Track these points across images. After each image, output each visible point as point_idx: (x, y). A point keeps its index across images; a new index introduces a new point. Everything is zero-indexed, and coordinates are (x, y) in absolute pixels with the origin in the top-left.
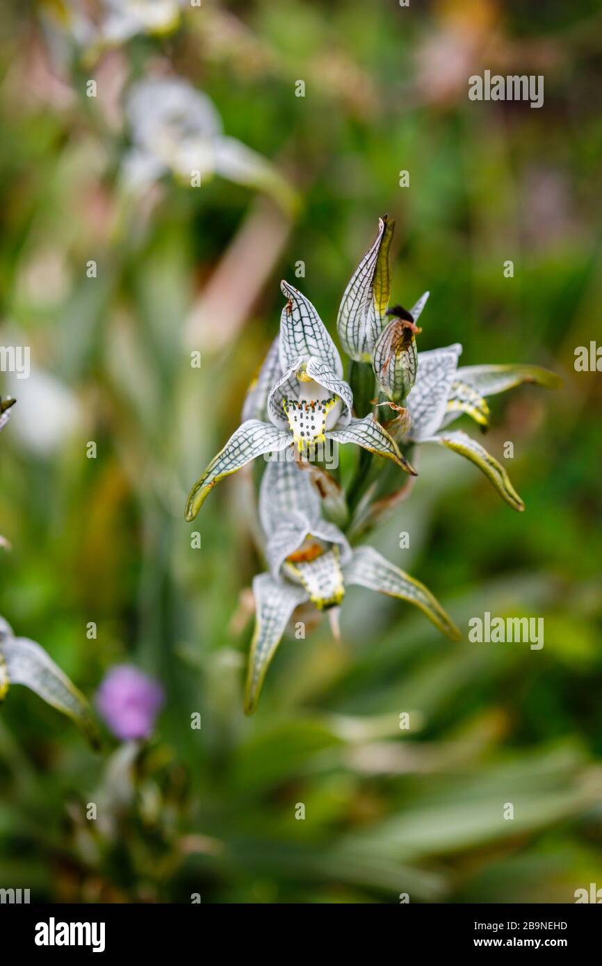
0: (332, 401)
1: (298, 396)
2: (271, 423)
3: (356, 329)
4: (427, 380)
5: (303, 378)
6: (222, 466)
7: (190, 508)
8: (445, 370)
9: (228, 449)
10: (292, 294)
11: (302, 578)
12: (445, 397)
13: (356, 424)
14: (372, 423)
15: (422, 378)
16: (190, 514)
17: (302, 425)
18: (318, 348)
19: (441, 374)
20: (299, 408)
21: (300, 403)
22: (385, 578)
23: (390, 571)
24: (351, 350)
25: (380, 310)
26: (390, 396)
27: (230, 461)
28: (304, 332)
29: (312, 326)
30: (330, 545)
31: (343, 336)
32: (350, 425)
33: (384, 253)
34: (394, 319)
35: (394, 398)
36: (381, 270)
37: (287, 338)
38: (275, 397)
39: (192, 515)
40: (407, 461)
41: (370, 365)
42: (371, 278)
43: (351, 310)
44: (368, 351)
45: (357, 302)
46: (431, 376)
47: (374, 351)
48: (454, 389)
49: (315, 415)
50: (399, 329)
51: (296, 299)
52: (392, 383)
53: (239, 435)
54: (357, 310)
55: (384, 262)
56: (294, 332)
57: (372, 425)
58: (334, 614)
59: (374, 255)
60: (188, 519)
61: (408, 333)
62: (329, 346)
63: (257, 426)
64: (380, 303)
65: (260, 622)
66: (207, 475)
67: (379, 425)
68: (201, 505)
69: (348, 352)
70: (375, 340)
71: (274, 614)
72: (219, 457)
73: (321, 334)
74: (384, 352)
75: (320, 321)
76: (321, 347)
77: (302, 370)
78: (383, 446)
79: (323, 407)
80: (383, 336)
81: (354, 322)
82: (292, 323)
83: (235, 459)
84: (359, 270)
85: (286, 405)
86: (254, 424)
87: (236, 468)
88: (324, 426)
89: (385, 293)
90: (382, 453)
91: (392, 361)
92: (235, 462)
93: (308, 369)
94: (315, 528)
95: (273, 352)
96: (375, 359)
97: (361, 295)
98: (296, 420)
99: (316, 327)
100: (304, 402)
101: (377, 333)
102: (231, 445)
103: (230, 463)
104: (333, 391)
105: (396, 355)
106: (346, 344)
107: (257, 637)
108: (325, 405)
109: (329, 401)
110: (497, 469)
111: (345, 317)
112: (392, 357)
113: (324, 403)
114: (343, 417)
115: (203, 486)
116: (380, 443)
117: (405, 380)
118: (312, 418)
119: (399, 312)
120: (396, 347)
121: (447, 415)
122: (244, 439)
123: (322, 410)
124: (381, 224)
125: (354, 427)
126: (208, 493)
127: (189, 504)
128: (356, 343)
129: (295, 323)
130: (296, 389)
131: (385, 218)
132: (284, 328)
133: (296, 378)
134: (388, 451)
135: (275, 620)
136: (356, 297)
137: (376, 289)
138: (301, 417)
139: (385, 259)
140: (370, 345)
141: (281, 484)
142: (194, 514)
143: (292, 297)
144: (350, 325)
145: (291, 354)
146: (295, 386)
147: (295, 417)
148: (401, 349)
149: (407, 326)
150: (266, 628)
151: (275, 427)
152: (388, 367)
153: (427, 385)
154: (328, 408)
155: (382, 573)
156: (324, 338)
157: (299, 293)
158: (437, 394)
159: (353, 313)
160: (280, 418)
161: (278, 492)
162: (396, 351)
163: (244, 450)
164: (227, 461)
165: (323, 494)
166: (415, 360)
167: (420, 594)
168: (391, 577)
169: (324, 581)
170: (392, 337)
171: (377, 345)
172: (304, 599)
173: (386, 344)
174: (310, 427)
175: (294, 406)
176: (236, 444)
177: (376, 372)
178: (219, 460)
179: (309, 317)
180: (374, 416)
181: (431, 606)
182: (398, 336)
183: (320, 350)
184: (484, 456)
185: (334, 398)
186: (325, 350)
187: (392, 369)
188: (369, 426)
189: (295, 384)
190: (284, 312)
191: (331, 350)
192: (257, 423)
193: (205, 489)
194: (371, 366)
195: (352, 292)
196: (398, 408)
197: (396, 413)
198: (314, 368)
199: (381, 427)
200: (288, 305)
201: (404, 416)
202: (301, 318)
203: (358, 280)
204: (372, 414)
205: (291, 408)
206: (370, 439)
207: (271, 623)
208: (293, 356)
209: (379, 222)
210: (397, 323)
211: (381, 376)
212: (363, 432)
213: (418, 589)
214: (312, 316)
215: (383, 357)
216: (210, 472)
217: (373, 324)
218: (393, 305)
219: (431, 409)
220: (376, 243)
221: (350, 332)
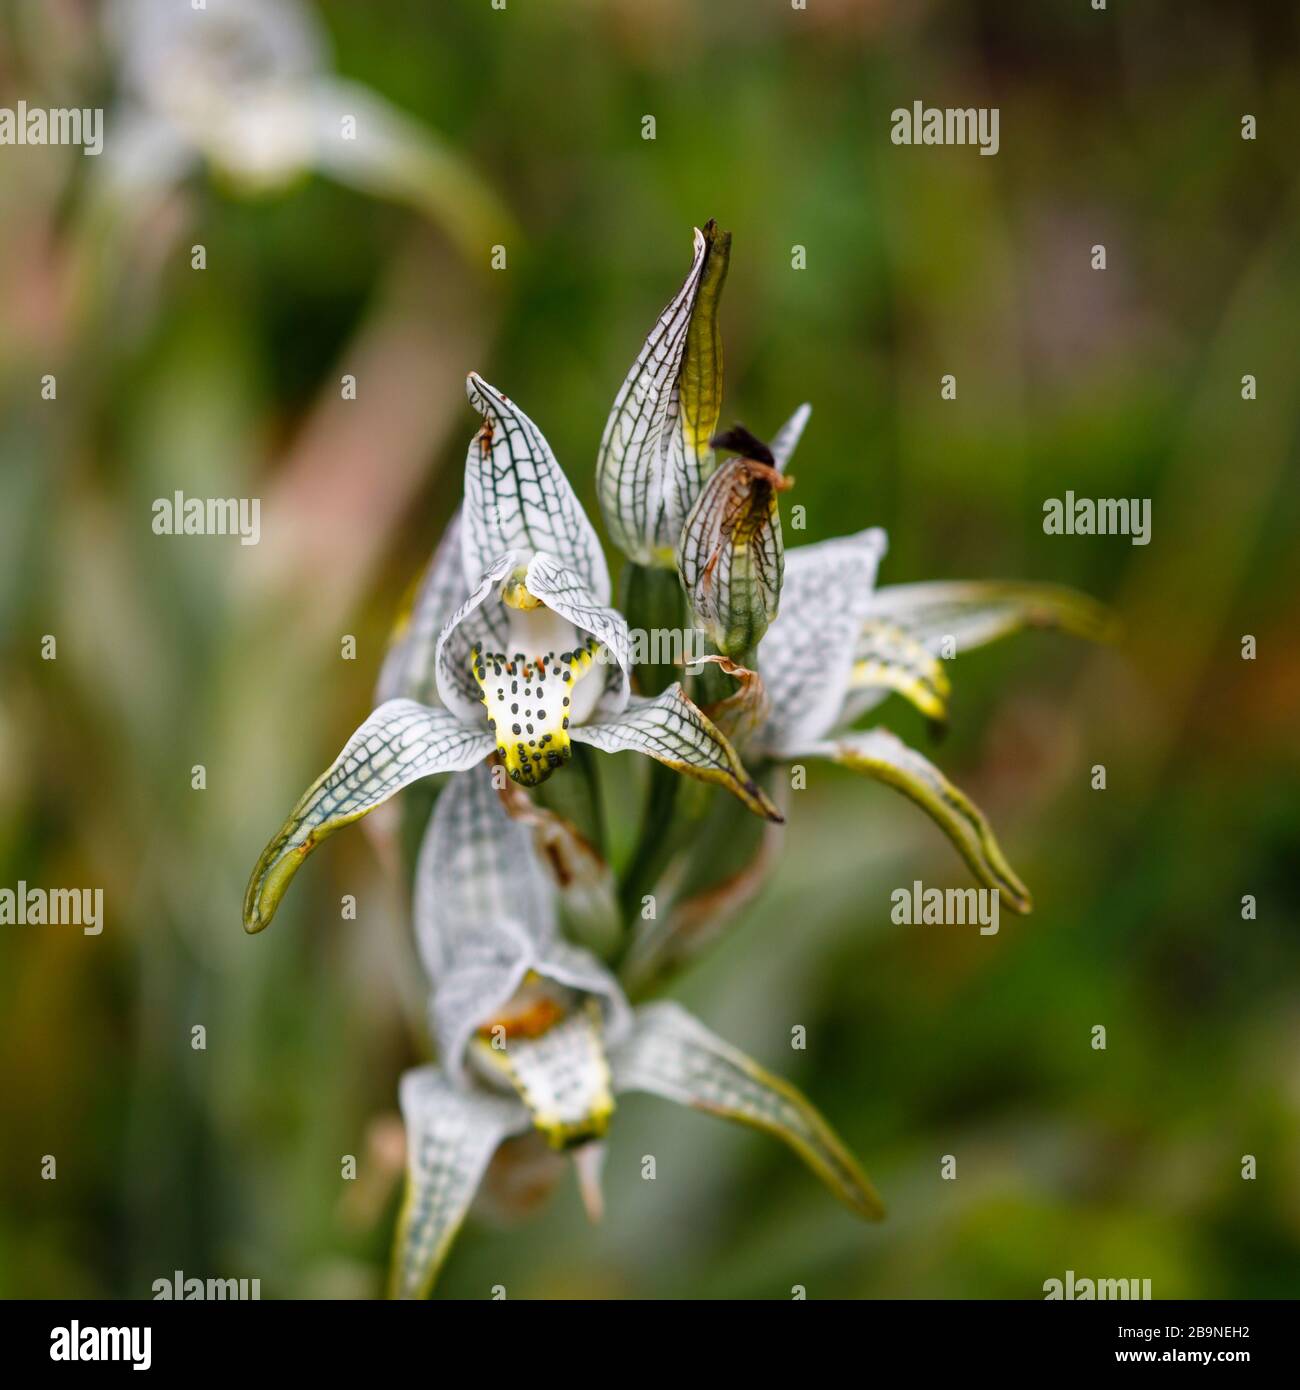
0: (585, 655)
1: (505, 646)
2: (444, 707)
3: (640, 488)
4: (805, 612)
5: (519, 600)
6: (329, 804)
7: (256, 902)
8: (847, 589)
9: (343, 766)
10: (492, 406)
11: (514, 1074)
12: (847, 652)
13: (640, 708)
14: (679, 705)
15: (793, 610)
16: (255, 915)
17: (515, 709)
18: (553, 533)
19: (837, 596)
20: (509, 673)
21: (510, 659)
22: (706, 1076)
23: (718, 1060)
24: (627, 538)
25: (697, 443)
26: (720, 642)
27: (347, 793)
28: (519, 495)
29: (538, 481)
30: (578, 999)
31: (611, 505)
32: (626, 712)
33: (706, 309)
34: (729, 460)
35: (729, 648)
36: (698, 349)
37: (480, 511)
38: (454, 649)
39: (259, 918)
40: (760, 790)
41: (673, 575)
42: (676, 367)
43: (629, 443)
44: (668, 541)
45: (643, 425)
46: (816, 603)
47: (683, 536)
48: (866, 635)
49: (545, 686)
50: (740, 483)
51: (501, 418)
52: (724, 610)
53: (369, 733)
54: (643, 443)
55: (705, 330)
56: (497, 495)
57: (678, 709)
58: (590, 1161)
59: (683, 313)
60: (251, 926)
61: (761, 490)
62: (578, 528)
63: (412, 715)
64: (696, 428)
65: (417, 1178)
66: (294, 824)
67: (693, 707)
68: (282, 895)
69: (622, 543)
70: (685, 515)
71: (448, 1158)
72: (324, 785)
73: (560, 500)
74: (704, 538)
75: (558, 471)
76: (560, 532)
77: (516, 580)
78: (704, 756)
79: (564, 667)
80: (703, 500)
81: (635, 471)
82: (493, 476)
83: (360, 788)
84: (647, 350)
85: (479, 662)
86: (403, 709)
87: (363, 809)
88: (566, 711)
89: (708, 403)
90: (701, 771)
91: (725, 559)
92: (359, 795)
93: (529, 580)
94: (544, 956)
95: (448, 550)
96: (684, 554)
97: (653, 407)
98: (501, 698)
99: (547, 484)
100: (520, 657)
101: (689, 497)
102: (352, 756)
103: (350, 797)
104: (587, 628)
105: (734, 544)
106: (616, 523)
107: (411, 1212)
108: (569, 662)
109: (577, 654)
110: (970, 817)
111: (615, 459)
112: (724, 550)
113: (567, 658)
114: (611, 695)
115: (287, 850)
116: (696, 749)
117: (756, 602)
118: (540, 693)
119: (742, 443)
120: (734, 526)
121: (851, 696)
122: (380, 744)
123: (561, 675)
124: (700, 241)
125: (636, 715)
126: (298, 869)
127: (254, 892)
128: (640, 520)
129: (498, 475)
130: (501, 630)
131: (708, 228)
132: (472, 487)
133: (501, 604)
134: (715, 766)
135: (453, 1173)
136: (640, 414)
137: (686, 394)
138: (514, 689)
139: (708, 323)
140: (672, 526)
141: (466, 857)
142: (264, 916)
143: (491, 413)
144: (628, 478)
145: (490, 548)
146: (499, 622)
147: (500, 691)
148: (745, 529)
149: (759, 475)
150: (430, 1190)
151: (452, 716)
152: (714, 573)
153: (804, 623)
154: (575, 670)
155: (700, 1064)
156: (567, 509)
157: (508, 402)
158: (827, 644)
159: (633, 451)
160: (464, 697)
161: (459, 877)
162: (734, 534)
163: (381, 769)
164: (341, 792)
165: (563, 877)
166: (778, 557)
167: (790, 1115)
168: (720, 1073)
169: (565, 1080)
170: (725, 500)
171: (688, 522)
172: (518, 1123)
173: (710, 520)
174: (534, 714)
175: (496, 665)
176: (362, 756)
177: (688, 585)
178: (323, 792)
179: (532, 460)
180: (682, 688)
181: (814, 1139)
182: (738, 501)
183: (557, 539)
184: (938, 787)
185: (590, 647)
186: (568, 538)
187: (725, 576)
188: (672, 712)
189: (498, 616)
190: (473, 450)
191: (582, 539)
192: (411, 708)
193: (290, 858)
194: (675, 576)
195: (631, 401)
196: (738, 672)
197: (734, 683)
198: (543, 577)
199: (698, 712)
200: (482, 432)
201: (752, 689)
202: (514, 462)
203: (645, 372)
204: (677, 685)
205: (490, 671)
206: (673, 742)
207: (443, 1180)
208: (494, 554)
209: (693, 236)
210: (736, 468)
211: (699, 596)
212: (656, 725)
213: (784, 1100)
214: (538, 457)
215: (703, 550)
216: (303, 819)
217: (681, 476)
218: (728, 429)
219: (814, 679)
220: (687, 286)
221: (626, 496)
